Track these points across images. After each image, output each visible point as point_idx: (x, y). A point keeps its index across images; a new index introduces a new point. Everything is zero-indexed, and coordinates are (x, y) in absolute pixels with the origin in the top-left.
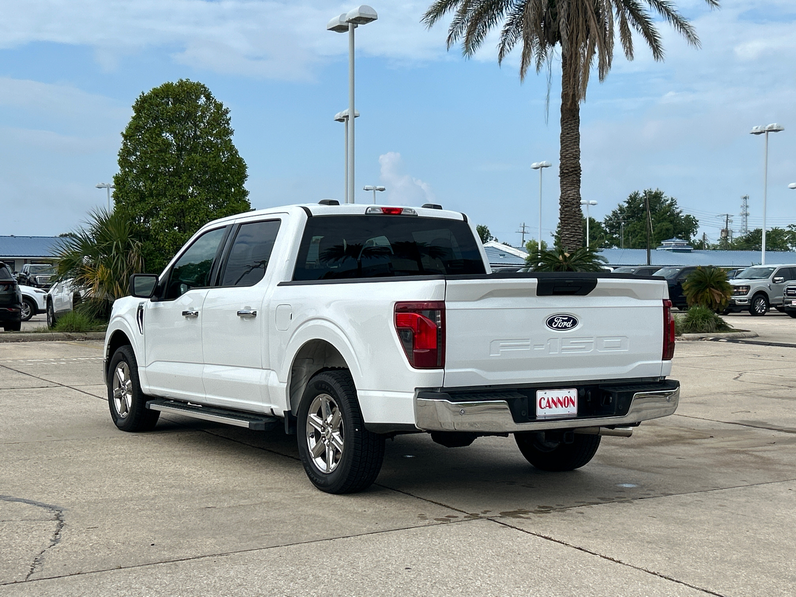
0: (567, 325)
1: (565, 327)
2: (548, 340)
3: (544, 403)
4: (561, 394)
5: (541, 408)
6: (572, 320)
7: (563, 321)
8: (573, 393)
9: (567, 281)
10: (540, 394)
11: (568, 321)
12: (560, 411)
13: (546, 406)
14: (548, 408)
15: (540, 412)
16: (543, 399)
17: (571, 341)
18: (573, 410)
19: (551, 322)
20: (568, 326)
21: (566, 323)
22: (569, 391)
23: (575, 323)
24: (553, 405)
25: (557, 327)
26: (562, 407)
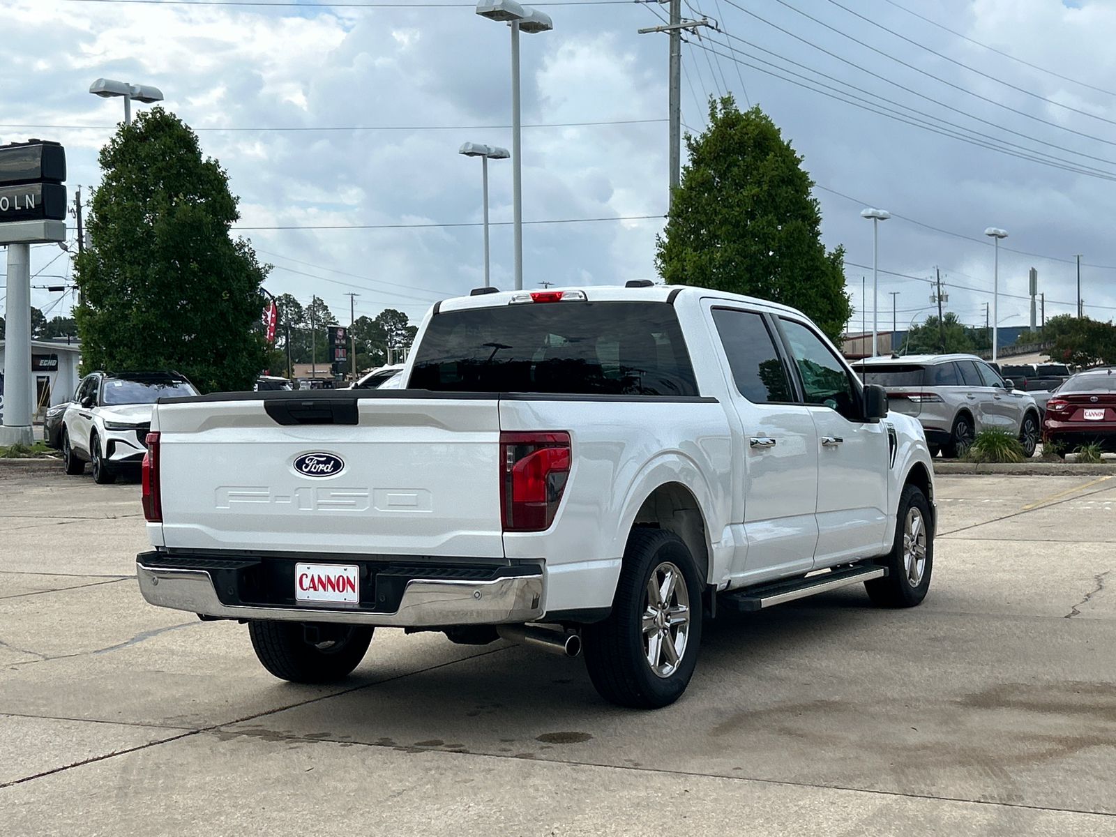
0: (325, 469)
1: (322, 472)
2: (297, 489)
3: (306, 582)
4: (334, 571)
5: (303, 589)
6: (333, 462)
7: (319, 462)
8: (353, 572)
9: (303, 404)
10: (300, 568)
11: (327, 462)
12: (331, 596)
13: (310, 587)
14: (312, 589)
15: (301, 595)
16: (305, 576)
17: (332, 494)
18: (352, 596)
19: (300, 464)
20: (326, 471)
21: (323, 465)
22: (345, 568)
23: (337, 466)
24: (320, 587)
25: (310, 472)
26: (334, 591)
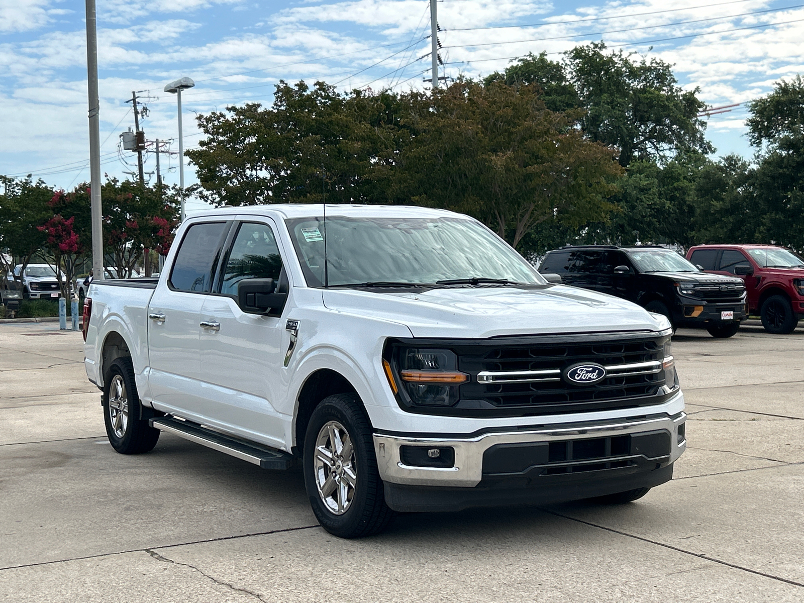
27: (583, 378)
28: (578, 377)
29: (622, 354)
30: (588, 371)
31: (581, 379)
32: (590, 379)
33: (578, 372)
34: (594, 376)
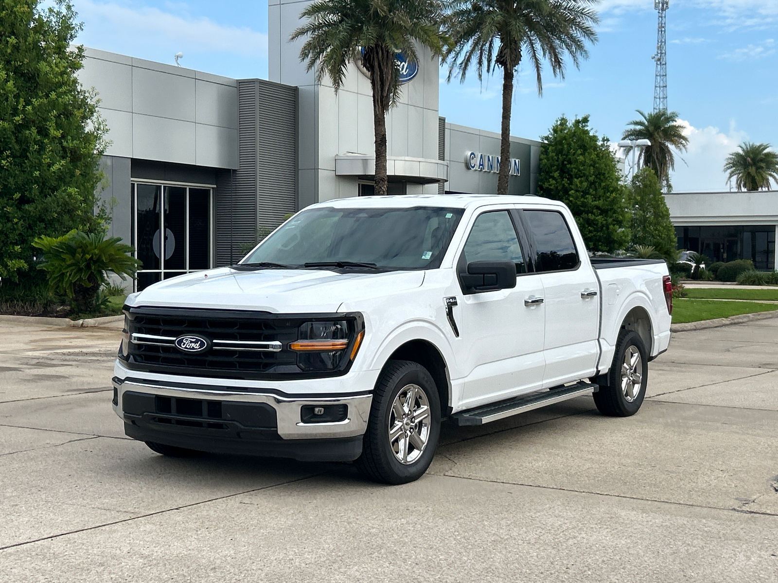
27: (187, 346)
28: (184, 345)
29: (234, 330)
30: (191, 342)
31: (186, 348)
32: (193, 348)
33: (184, 341)
34: (196, 346)
